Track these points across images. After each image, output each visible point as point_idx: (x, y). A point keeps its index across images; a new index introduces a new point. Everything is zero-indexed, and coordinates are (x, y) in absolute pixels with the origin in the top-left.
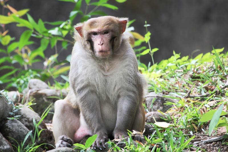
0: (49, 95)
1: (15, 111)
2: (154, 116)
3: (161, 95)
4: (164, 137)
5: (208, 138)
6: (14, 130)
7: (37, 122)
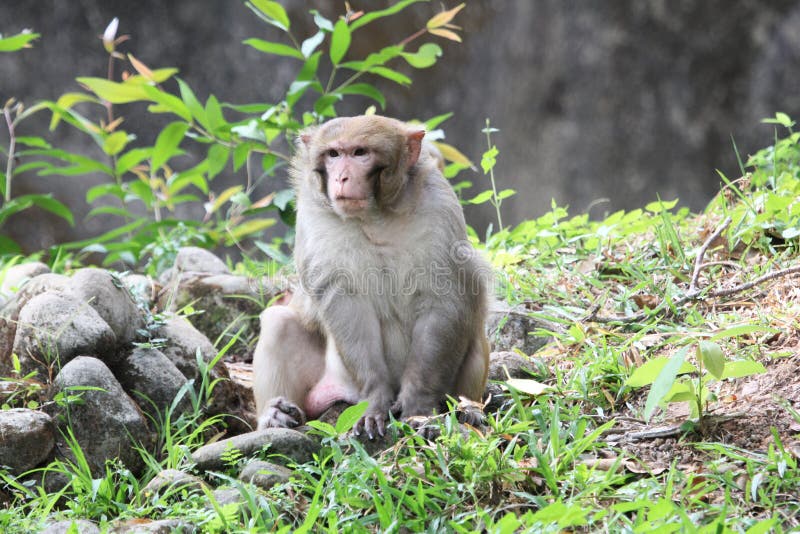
0: (229, 290)
1: (152, 327)
2: (506, 363)
3: (522, 311)
4: (533, 418)
5: (643, 427)
6: (149, 376)
7: (206, 360)
